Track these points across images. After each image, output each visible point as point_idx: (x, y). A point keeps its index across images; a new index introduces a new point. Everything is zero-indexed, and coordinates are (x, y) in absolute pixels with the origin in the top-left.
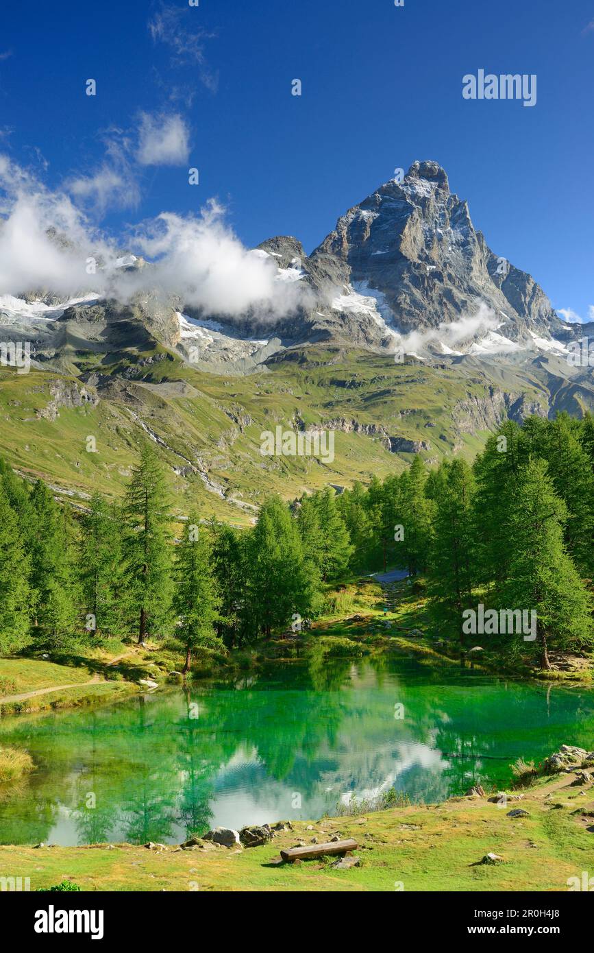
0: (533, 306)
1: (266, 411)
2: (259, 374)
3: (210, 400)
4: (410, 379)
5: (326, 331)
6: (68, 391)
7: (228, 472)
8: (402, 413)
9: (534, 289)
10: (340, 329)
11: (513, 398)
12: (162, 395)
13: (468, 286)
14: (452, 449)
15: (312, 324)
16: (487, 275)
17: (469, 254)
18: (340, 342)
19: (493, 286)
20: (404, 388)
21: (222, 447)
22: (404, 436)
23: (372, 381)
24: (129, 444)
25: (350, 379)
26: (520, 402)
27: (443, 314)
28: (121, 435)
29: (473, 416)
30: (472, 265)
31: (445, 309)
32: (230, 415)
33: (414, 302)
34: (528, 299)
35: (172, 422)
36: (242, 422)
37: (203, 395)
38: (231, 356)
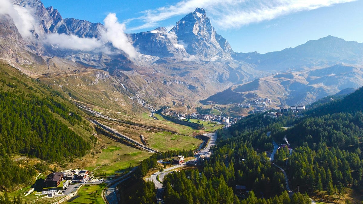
0: (227, 48)
1: (156, 78)
2: (154, 66)
3: (141, 76)
4: (194, 68)
5: (172, 54)
6: (101, 74)
7: (144, 98)
8: (192, 78)
9: (227, 43)
10: (176, 53)
11: (220, 74)
12: (127, 75)
13: (210, 42)
14: (204, 88)
15: (169, 51)
16: (215, 39)
17: (210, 33)
18: (176, 57)
19: (217, 42)
20: (192, 71)
21: (143, 90)
22: (192, 85)
23: (184, 68)
24: (118, 90)
25: (178, 68)
26: (222, 75)
27: (203, 50)
28: (115, 87)
29: (210, 79)
30: (211, 36)
31: (204, 49)
32: (146, 80)
33: (196, 46)
34: (225, 46)
35: (130, 83)
36: (149, 82)
37: (139, 75)
38: (147, 60)
